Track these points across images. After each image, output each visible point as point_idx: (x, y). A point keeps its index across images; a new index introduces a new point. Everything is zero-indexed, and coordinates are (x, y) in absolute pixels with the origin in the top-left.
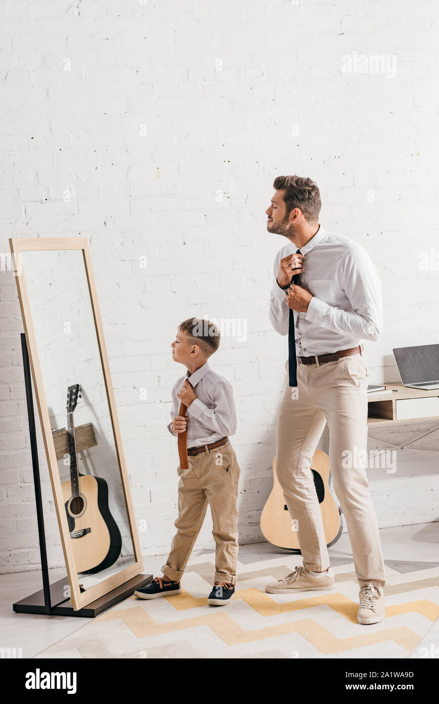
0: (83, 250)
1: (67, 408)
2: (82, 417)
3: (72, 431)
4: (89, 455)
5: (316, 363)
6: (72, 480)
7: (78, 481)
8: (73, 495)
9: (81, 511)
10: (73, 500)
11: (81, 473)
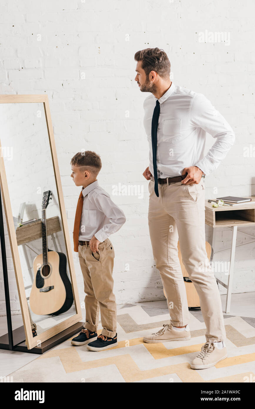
0: (44, 103)
1: (42, 206)
2: (52, 212)
3: (45, 221)
4: (57, 237)
5: (167, 183)
6: (43, 253)
7: (47, 255)
8: (44, 263)
9: (48, 275)
10: (44, 267)
11: (50, 249)
